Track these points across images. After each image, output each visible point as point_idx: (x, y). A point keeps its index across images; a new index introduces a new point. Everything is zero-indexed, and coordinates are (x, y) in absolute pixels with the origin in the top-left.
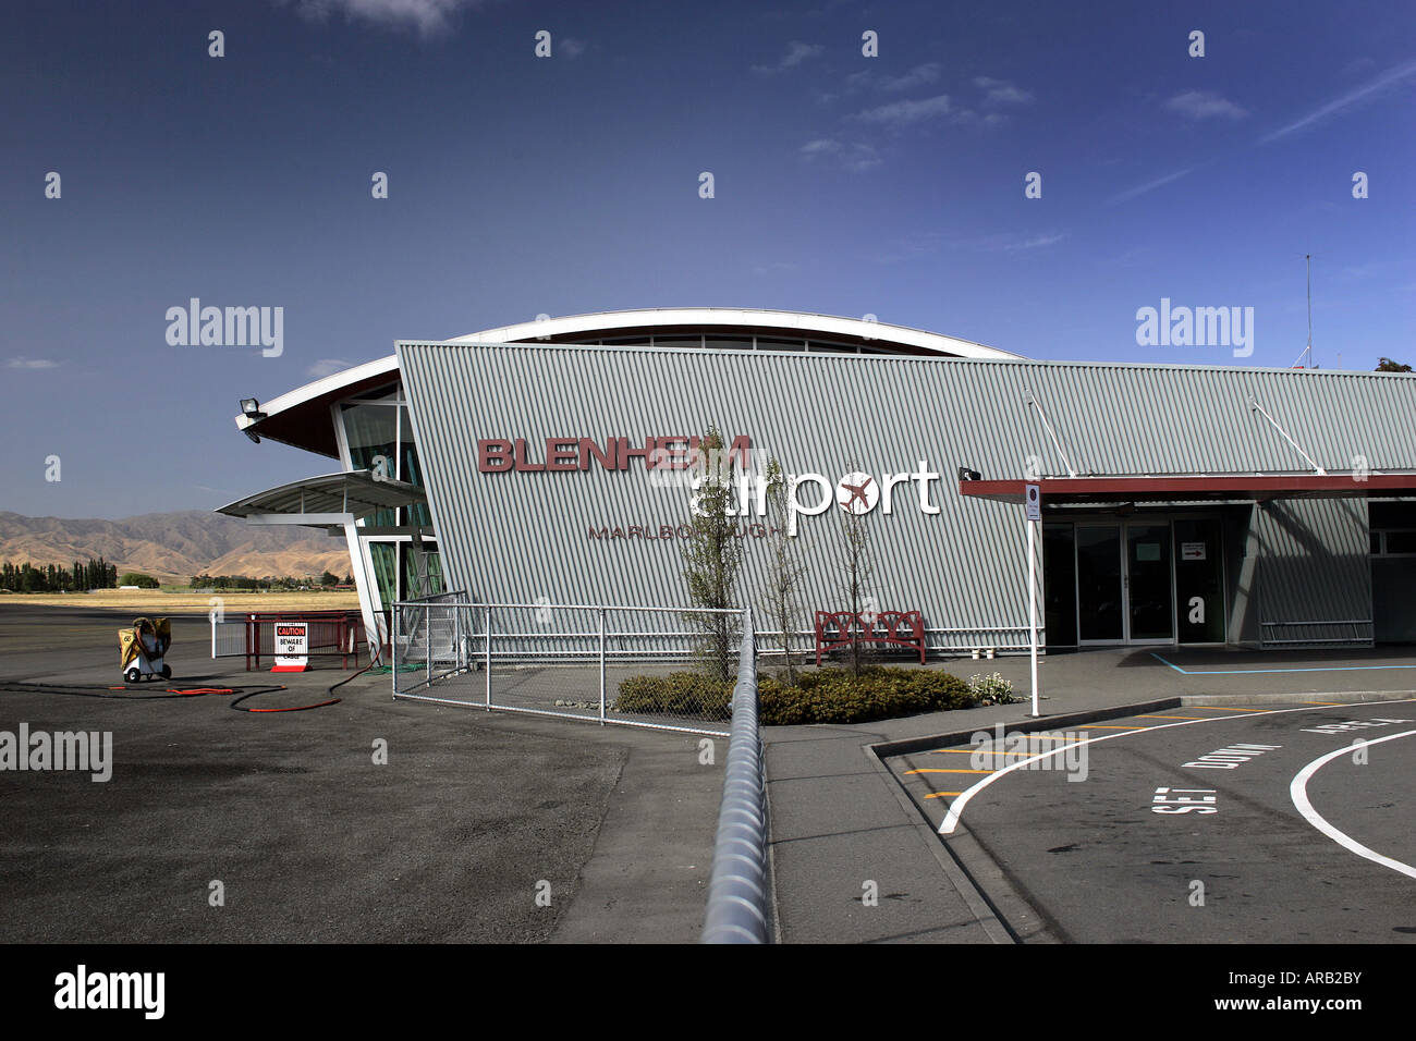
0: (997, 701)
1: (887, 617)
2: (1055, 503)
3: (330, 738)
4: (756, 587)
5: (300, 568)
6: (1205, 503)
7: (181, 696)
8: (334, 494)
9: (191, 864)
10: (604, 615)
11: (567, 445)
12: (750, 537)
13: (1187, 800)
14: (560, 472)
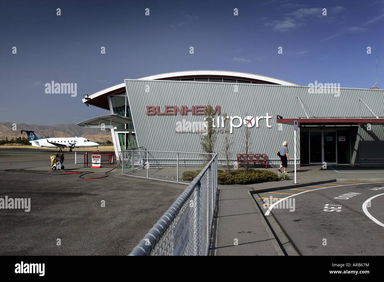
0: (285, 179)
1: (257, 156)
2: (304, 125)
3: (104, 186)
4: (219, 147)
5: (101, 139)
6: (345, 126)
7: (66, 174)
8: (108, 120)
9: (66, 219)
10: (178, 154)
11: (170, 108)
12: (220, 133)
13: (333, 208)
14: (168, 115)
